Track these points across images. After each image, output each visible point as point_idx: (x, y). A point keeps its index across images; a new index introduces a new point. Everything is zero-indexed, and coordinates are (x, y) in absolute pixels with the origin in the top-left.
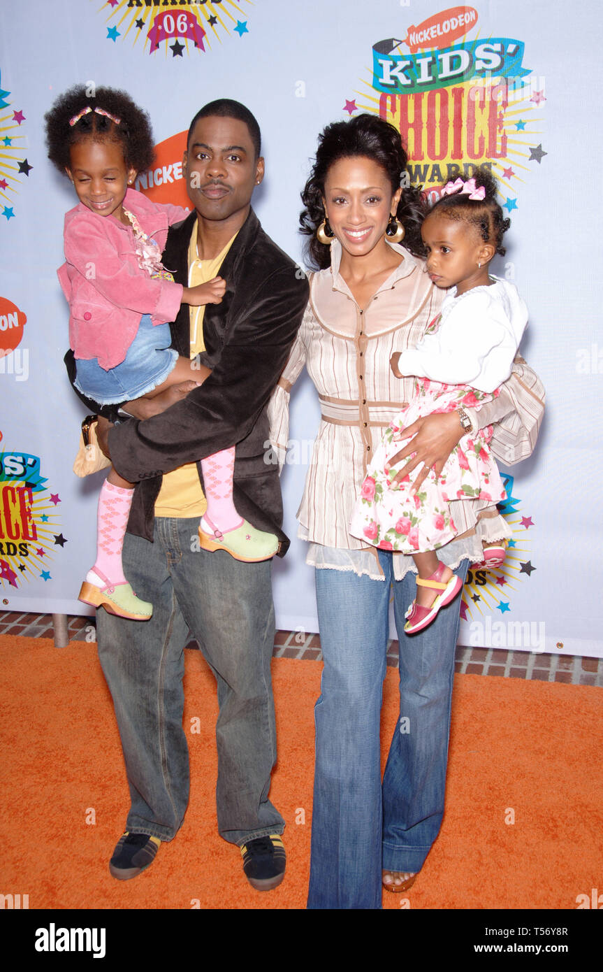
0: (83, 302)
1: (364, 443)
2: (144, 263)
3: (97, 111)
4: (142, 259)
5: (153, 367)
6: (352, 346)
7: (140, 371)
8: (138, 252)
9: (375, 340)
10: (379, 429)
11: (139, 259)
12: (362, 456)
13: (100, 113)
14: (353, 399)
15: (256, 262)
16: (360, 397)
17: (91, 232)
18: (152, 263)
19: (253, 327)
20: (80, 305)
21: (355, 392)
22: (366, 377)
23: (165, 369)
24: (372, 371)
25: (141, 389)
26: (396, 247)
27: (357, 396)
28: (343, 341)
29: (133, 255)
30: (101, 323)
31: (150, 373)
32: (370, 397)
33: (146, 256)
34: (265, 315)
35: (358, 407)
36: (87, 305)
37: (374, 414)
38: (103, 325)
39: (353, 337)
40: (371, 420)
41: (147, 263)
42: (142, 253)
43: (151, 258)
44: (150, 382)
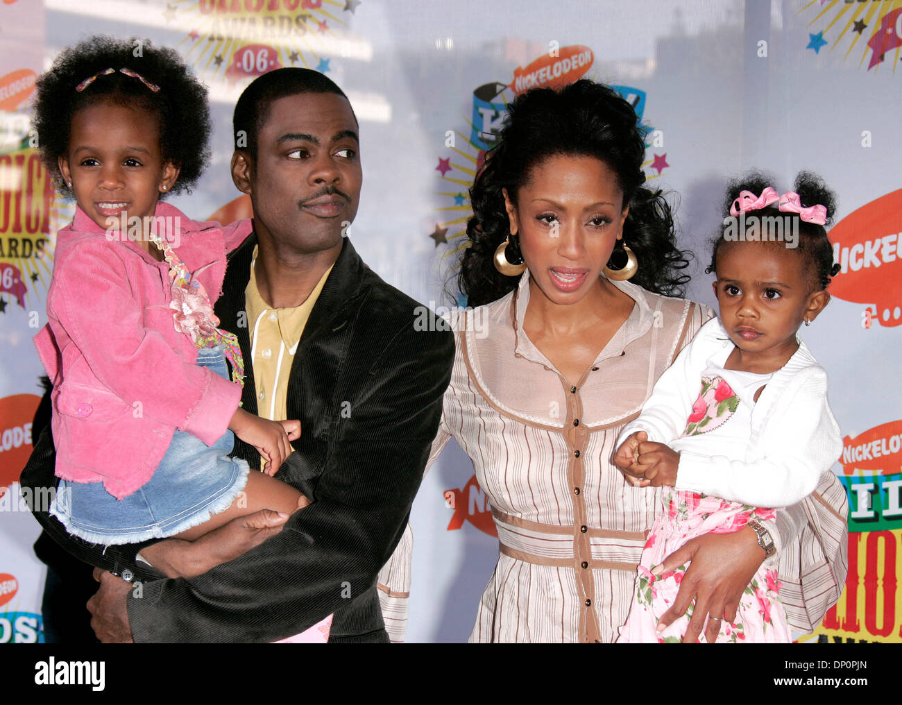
0: (79, 386)
1: (580, 594)
2: (183, 322)
3: (124, 71)
4: (181, 316)
5: (210, 483)
6: (559, 441)
7: (188, 487)
8: (173, 305)
9: (601, 433)
10: (606, 572)
11: (175, 316)
12: (578, 615)
13: (129, 74)
14: (564, 524)
15: (376, 310)
16: (576, 522)
17: (102, 273)
18: (197, 323)
19: (386, 410)
20: (74, 392)
21: (567, 513)
22: (585, 490)
23: (229, 488)
24: (596, 482)
25: (185, 519)
26: (625, 286)
27: (572, 519)
28: (544, 433)
29: (166, 310)
30: (109, 422)
31: (203, 493)
32: (593, 520)
33: (187, 311)
34: (403, 390)
35: (572, 537)
36: (85, 392)
37: (601, 548)
38: (112, 425)
39: (562, 426)
40: (595, 557)
41: (189, 324)
42: (181, 306)
43: (194, 314)
44: (202, 507)
